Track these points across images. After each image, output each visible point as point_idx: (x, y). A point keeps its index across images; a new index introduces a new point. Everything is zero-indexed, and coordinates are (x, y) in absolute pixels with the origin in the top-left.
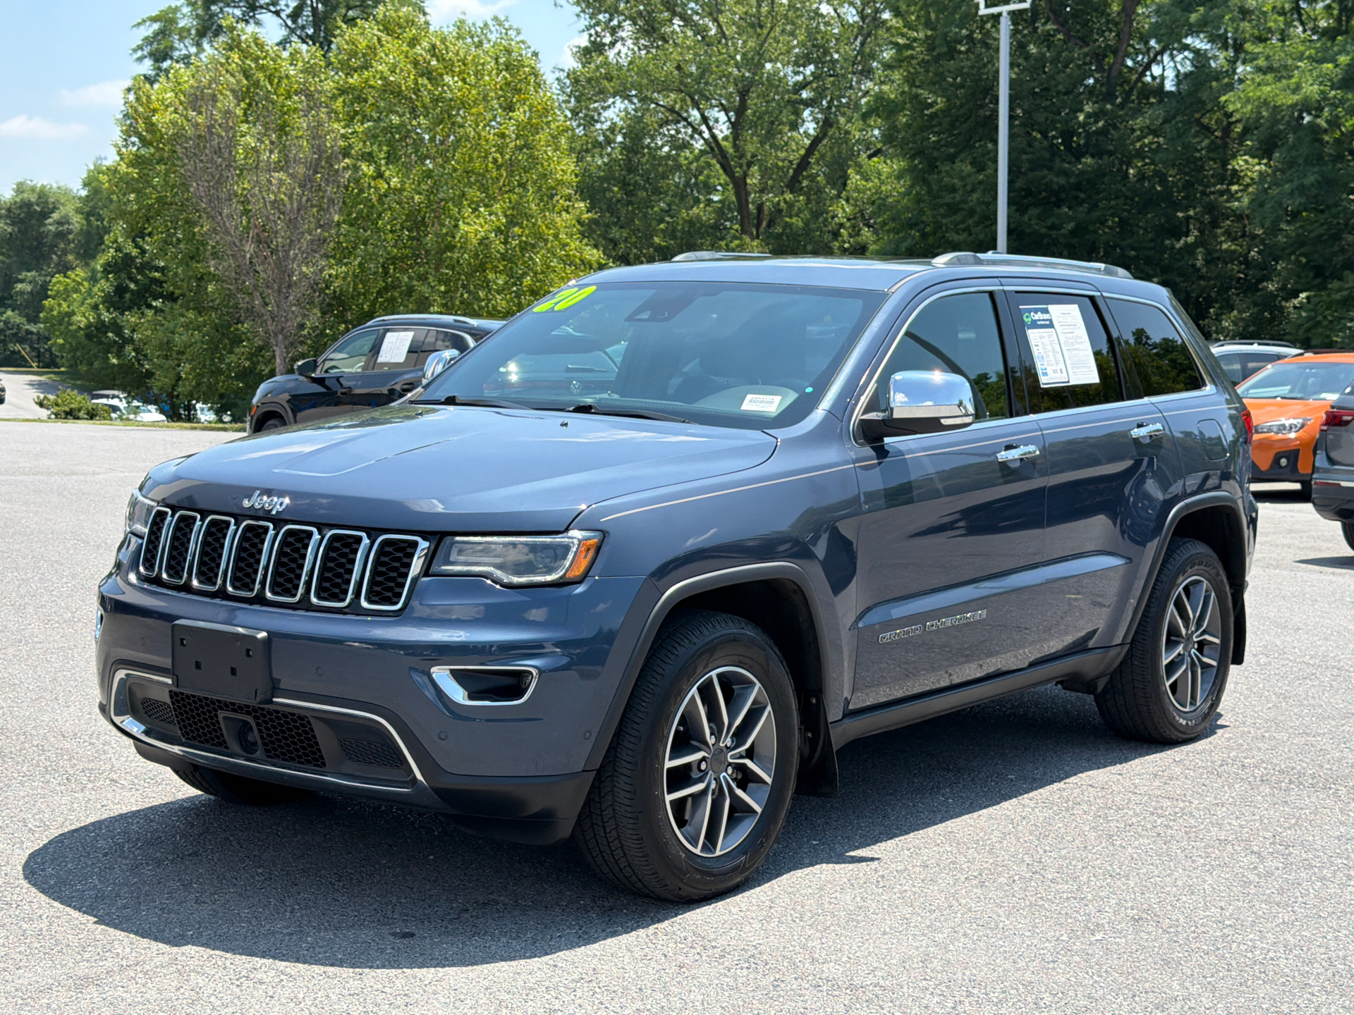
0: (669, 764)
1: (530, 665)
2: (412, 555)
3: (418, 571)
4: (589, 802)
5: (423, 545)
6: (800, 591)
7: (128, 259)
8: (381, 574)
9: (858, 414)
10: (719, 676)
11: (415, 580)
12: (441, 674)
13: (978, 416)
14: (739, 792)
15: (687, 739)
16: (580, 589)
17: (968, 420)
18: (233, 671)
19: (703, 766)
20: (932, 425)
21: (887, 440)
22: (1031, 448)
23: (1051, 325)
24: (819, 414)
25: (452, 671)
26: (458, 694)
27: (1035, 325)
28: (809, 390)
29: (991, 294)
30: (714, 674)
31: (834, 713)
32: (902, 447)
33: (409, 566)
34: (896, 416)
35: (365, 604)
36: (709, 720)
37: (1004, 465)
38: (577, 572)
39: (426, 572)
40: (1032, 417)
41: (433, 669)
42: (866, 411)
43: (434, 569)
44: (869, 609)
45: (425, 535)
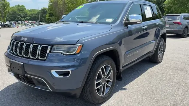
0: (96, 83)
1: (70, 70)
2: (47, 49)
3: (48, 52)
4: (82, 92)
5: (50, 47)
6: (116, 51)
7: (50, 13)
8: (42, 53)
9: (124, 22)
10: (104, 67)
11: (48, 54)
12: (53, 72)
13: (143, 21)
14: (107, 84)
15: (99, 77)
16: (79, 55)
17: (141, 22)
18: (18, 69)
19: (102, 81)
20: (136, 23)
21: (128, 26)
22: (147, 26)
23: (147, 9)
24: (118, 22)
25: (55, 71)
26: (57, 76)
27: (145, 9)
28: (116, 18)
29: (140, 4)
30: (103, 66)
31: (121, 68)
32: (130, 27)
33: (47, 51)
34: (130, 22)
35: (39, 58)
36: (102, 74)
37: (143, 29)
38: (78, 52)
39: (50, 52)
40: (146, 22)
41: (51, 71)
42: (125, 21)
43: (52, 52)
44: (126, 52)
45: (50, 45)
